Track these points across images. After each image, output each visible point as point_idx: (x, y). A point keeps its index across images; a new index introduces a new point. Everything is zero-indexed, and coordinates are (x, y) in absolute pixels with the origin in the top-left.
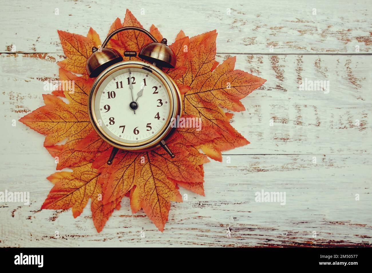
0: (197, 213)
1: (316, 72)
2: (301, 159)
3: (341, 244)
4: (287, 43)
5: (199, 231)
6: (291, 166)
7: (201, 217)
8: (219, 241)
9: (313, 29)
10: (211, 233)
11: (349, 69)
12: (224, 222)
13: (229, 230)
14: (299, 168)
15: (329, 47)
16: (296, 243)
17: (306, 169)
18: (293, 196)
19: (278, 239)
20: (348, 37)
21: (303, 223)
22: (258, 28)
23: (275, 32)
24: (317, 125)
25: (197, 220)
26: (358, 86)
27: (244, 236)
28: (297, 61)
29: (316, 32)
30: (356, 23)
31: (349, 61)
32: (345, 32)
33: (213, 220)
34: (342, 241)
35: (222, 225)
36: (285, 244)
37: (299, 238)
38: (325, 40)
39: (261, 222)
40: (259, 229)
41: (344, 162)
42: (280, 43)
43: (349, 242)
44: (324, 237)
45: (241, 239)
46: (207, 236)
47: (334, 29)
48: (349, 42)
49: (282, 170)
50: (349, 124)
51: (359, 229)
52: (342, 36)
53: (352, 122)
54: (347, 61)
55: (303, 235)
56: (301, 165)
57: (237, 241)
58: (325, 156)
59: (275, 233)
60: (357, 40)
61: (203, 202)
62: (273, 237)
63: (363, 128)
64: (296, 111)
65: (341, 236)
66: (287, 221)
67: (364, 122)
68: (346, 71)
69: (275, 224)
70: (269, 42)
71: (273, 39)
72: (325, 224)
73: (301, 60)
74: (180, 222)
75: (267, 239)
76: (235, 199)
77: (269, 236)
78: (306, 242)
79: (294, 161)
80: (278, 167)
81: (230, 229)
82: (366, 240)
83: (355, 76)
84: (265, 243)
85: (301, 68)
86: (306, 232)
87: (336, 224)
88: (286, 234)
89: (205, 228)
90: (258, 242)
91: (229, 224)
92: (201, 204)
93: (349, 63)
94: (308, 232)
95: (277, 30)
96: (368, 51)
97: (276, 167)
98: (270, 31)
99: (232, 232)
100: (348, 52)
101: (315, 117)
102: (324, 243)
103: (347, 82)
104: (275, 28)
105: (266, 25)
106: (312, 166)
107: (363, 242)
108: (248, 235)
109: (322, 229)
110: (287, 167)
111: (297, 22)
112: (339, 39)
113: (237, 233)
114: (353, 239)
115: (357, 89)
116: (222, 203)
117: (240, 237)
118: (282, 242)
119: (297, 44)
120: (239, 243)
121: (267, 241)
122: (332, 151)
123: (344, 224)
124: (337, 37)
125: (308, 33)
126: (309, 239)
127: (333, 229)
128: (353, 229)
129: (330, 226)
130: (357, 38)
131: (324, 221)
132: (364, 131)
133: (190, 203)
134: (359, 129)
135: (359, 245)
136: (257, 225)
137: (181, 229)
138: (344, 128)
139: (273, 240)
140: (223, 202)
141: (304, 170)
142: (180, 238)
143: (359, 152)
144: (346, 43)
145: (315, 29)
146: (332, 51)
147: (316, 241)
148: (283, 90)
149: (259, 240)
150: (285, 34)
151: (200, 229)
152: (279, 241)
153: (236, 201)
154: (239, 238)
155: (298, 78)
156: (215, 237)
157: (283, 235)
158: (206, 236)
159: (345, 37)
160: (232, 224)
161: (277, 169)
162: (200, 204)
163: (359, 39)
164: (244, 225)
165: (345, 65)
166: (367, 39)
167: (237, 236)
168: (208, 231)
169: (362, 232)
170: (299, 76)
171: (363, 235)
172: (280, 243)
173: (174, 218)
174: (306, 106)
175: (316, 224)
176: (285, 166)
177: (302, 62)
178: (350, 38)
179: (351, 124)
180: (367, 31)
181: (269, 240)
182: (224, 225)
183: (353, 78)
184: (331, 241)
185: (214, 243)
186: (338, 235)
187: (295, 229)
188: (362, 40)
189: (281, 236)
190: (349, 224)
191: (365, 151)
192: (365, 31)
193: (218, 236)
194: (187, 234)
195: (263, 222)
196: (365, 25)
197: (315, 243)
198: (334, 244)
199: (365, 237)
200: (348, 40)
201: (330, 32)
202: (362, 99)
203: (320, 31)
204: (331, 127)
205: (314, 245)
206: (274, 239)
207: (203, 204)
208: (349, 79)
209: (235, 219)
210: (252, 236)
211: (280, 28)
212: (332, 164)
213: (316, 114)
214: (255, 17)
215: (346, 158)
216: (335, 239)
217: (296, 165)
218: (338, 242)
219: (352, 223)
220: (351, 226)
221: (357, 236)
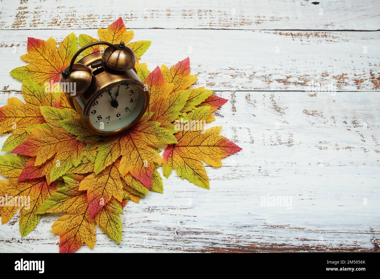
0: (146, 217)
1: (247, 103)
2: (240, 170)
3: (283, 247)
4: (223, 83)
5: (147, 234)
6: (231, 176)
7: (150, 221)
8: (166, 245)
9: (242, 74)
10: (159, 236)
11: (273, 101)
12: (171, 226)
13: (176, 234)
14: (238, 178)
15: (256, 86)
16: (240, 246)
17: (244, 178)
18: (234, 202)
19: (223, 243)
20: (270, 79)
21: (245, 227)
22: (199, 74)
23: (212, 76)
24: (252, 142)
25: (146, 224)
26: (283, 113)
27: (190, 240)
28: (231, 95)
29: (245, 76)
30: (275, 70)
31: (273, 96)
32: (267, 76)
33: (162, 224)
34: (284, 245)
35: (169, 229)
36: (230, 247)
37: (243, 242)
38: (252, 82)
39: (206, 226)
40: (204, 232)
41: (278, 172)
42: (217, 84)
43: (290, 245)
44: (267, 240)
45: (187, 242)
46: (155, 239)
47: (258, 74)
48: (271, 83)
49: (223, 179)
50: (279, 141)
51: (298, 232)
52: (266, 79)
53: (281, 140)
54: (271, 95)
55: (247, 239)
56: (240, 175)
57: (184, 244)
58: (260, 167)
59: (219, 237)
60: (277, 81)
61: (152, 207)
62: (218, 240)
63: (291, 145)
64: (233, 132)
65: (282, 239)
66: (231, 225)
67: (291, 141)
68: (272, 103)
69: (219, 228)
70: (208, 83)
71: (211, 81)
72: (266, 228)
73: (234, 95)
74: (131, 226)
75: (212, 243)
76: (181, 205)
77: (214, 239)
78: (249, 246)
79: (233, 172)
80: (219, 177)
81: (176, 232)
82: (306, 243)
83: (279, 106)
84: (211, 246)
85: (235, 101)
86: (249, 235)
87: (277, 227)
88: (231, 238)
89: (153, 231)
90: (203, 246)
91: (176, 227)
92: (151, 209)
93: (273, 97)
94: (251, 235)
95: (214, 75)
96: (286, 89)
97: (218, 177)
98: (209, 76)
99: (179, 236)
100: (271, 90)
101: (249, 136)
102: (267, 247)
103: (274, 111)
104: (213, 74)
105: (205, 72)
106: (250, 175)
107: (303, 245)
108: (194, 238)
109: (264, 233)
110: (227, 177)
111: (229, 70)
112: (263, 81)
113: (184, 236)
114: (294, 242)
115: (282, 115)
116: (169, 208)
117: (187, 240)
118: (227, 246)
119: (230, 84)
120: (185, 246)
121: (212, 245)
122: (266, 163)
123: (284, 228)
124: (261, 79)
125: (239, 76)
126: (252, 243)
127: (275, 233)
128: (293, 232)
129: (271, 230)
130: (277, 80)
131: (265, 225)
132: (292, 147)
133: (140, 208)
134: (288, 146)
135: (300, 247)
136: (202, 229)
137: (131, 232)
138: (275, 145)
139: (218, 244)
140: (171, 208)
141: (243, 179)
142: (129, 241)
143: (290, 164)
144: (269, 84)
145: (244, 74)
146: (258, 89)
147: (259, 244)
148: (221, 116)
149: (205, 244)
150: (221, 78)
151: (149, 233)
152: (224, 244)
153: (182, 206)
154: (186, 242)
155: (232, 108)
156: (162, 240)
157: (227, 239)
158: (153, 239)
159: (267, 79)
160: (179, 228)
161: (218, 178)
162: (149, 209)
163: (279, 81)
164: (190, 229)
165: (270, 99)
166: (285, 81)
167: (183, 239)
168: (156, 234)
169: (301, 235)
170: (233, 106)
171: (303, 238)
172: (225, 247)
173: (125, 222)
174: (240, 128)
175: (258, 228)
176: (226, 175)
177: (235, 96)
178: (271, 80)
179: (281, 142)
180: (284, 76)
181: (215, 244)
182: (172, 229)
183: (277, 107)
184: (273, 244)
185: (162, 246)
186: (280, 239)
187: (239, 233)
188: (281, 81)
189: (226, 240)
190: (289, 228)
191: (295, 163)
192: (282, 76)
193: (165, 239)
194: (136, 237)
195: (208, 226)
196: (281, 72)
197: (258, 246)
198: (276, 247)
199: (305, 240)
200: (270, 82)
201: (255, 76)
202: (287, 123)
203: (248, 76)
204: (263, 144)
205: (258, 248)
206: (219, 242)
207: (152, 209)
208: (275, 108)
209: (181, 223)
210: (198, 240)
211: (217, 74)
212: (267, 174)
213: (249, 134)
214: (197, 67)
215: (279, 169)
216: (277, 242)
217: (235, 175)
218: (280, 245)
219: (291, 226)
220: (290, 230)
221: (297, 239)
